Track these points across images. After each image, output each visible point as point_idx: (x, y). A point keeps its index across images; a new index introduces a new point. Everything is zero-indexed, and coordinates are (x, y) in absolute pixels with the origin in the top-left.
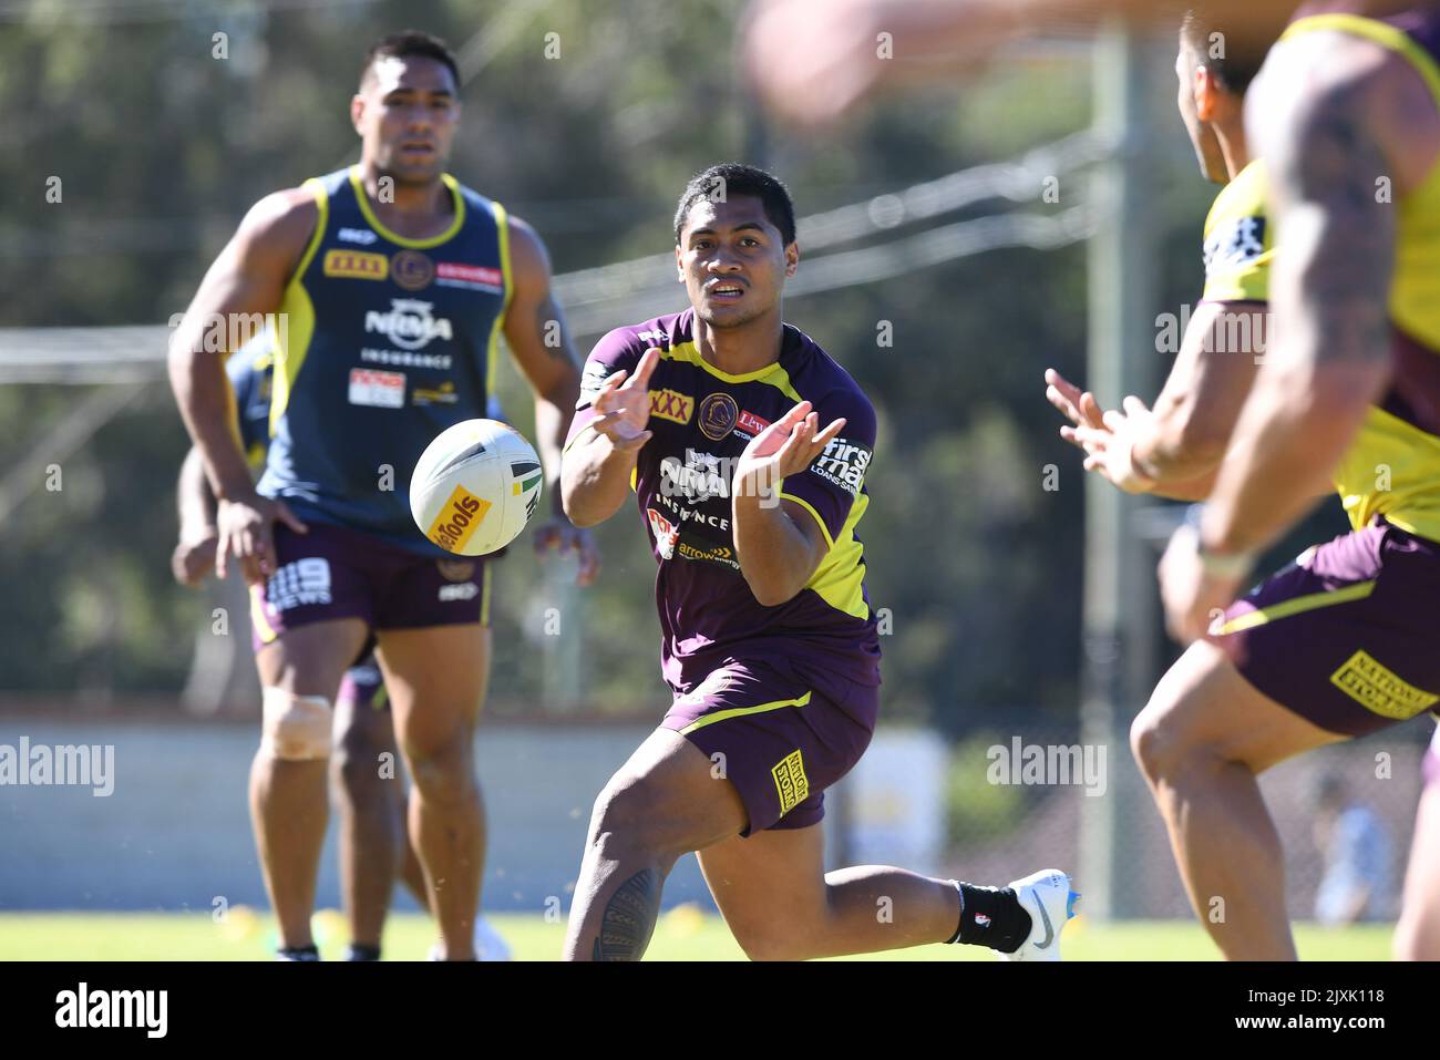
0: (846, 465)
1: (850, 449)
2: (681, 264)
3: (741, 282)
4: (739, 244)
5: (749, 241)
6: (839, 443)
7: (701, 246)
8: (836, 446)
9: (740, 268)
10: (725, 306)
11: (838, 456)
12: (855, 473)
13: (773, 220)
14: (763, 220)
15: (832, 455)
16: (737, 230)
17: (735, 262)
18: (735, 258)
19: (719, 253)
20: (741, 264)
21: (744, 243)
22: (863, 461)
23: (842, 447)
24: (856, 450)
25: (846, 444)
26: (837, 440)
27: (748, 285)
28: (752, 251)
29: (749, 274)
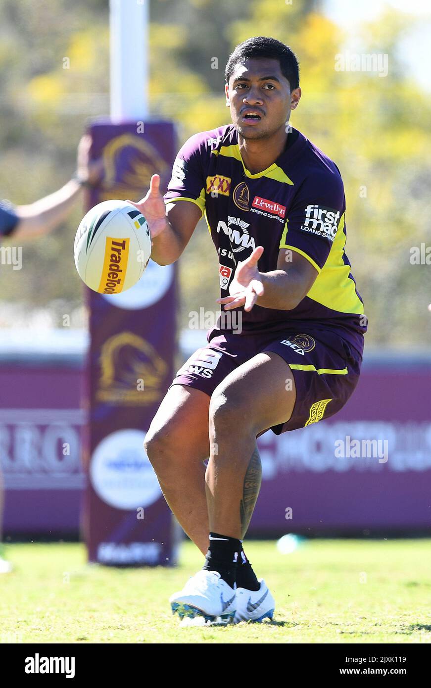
0: (321, 222)
1: (321, 212)
2: (228, 96)
3: (260, 112)
4: (263, 88)
5: (270, 86)
6: (314, 208)
7: (240, 87)
8: (312, 210)
9: (262, 103)
10: (250, 126)
11: (315, 216)
12: (328, 226)
13: (285, 75)
14: (279, 74)
15: (312, 217)
16: (262, 79)
17: (259, 99)
18: (260, 97)
19: (251, 92)
20: (263, 101)
21: (267, 87)
22: (330, 218)
23: (316, 210)
24: (325, 212)
25: (318, 208)
26: (312, 206)
27: (265, 114)
28: (271, 93)
29: (266, 107)
